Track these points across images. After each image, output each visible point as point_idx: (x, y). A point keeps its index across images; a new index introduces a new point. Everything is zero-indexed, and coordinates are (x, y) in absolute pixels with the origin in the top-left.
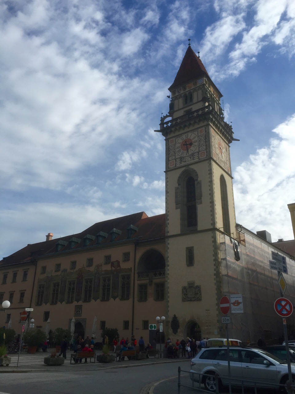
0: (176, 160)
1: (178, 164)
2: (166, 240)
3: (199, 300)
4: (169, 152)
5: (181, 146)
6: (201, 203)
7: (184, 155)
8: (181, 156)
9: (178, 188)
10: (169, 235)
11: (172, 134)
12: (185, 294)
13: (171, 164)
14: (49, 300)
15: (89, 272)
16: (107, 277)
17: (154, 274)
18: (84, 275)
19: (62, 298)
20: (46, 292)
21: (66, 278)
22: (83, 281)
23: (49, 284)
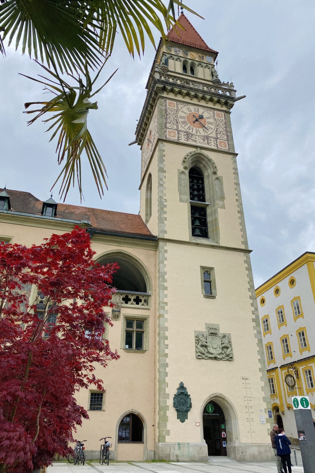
2: (161, 244)
3: (230, 359)
4: (166, 116)
5: (187, 117)
6: (223, 207)
7: (192, 132)
8: (188, 131)
9: (183, 172)
10: (166, 237)
11: (171, 96)
12: (202, 346)
13: (170, 134)
17: (123, 299)
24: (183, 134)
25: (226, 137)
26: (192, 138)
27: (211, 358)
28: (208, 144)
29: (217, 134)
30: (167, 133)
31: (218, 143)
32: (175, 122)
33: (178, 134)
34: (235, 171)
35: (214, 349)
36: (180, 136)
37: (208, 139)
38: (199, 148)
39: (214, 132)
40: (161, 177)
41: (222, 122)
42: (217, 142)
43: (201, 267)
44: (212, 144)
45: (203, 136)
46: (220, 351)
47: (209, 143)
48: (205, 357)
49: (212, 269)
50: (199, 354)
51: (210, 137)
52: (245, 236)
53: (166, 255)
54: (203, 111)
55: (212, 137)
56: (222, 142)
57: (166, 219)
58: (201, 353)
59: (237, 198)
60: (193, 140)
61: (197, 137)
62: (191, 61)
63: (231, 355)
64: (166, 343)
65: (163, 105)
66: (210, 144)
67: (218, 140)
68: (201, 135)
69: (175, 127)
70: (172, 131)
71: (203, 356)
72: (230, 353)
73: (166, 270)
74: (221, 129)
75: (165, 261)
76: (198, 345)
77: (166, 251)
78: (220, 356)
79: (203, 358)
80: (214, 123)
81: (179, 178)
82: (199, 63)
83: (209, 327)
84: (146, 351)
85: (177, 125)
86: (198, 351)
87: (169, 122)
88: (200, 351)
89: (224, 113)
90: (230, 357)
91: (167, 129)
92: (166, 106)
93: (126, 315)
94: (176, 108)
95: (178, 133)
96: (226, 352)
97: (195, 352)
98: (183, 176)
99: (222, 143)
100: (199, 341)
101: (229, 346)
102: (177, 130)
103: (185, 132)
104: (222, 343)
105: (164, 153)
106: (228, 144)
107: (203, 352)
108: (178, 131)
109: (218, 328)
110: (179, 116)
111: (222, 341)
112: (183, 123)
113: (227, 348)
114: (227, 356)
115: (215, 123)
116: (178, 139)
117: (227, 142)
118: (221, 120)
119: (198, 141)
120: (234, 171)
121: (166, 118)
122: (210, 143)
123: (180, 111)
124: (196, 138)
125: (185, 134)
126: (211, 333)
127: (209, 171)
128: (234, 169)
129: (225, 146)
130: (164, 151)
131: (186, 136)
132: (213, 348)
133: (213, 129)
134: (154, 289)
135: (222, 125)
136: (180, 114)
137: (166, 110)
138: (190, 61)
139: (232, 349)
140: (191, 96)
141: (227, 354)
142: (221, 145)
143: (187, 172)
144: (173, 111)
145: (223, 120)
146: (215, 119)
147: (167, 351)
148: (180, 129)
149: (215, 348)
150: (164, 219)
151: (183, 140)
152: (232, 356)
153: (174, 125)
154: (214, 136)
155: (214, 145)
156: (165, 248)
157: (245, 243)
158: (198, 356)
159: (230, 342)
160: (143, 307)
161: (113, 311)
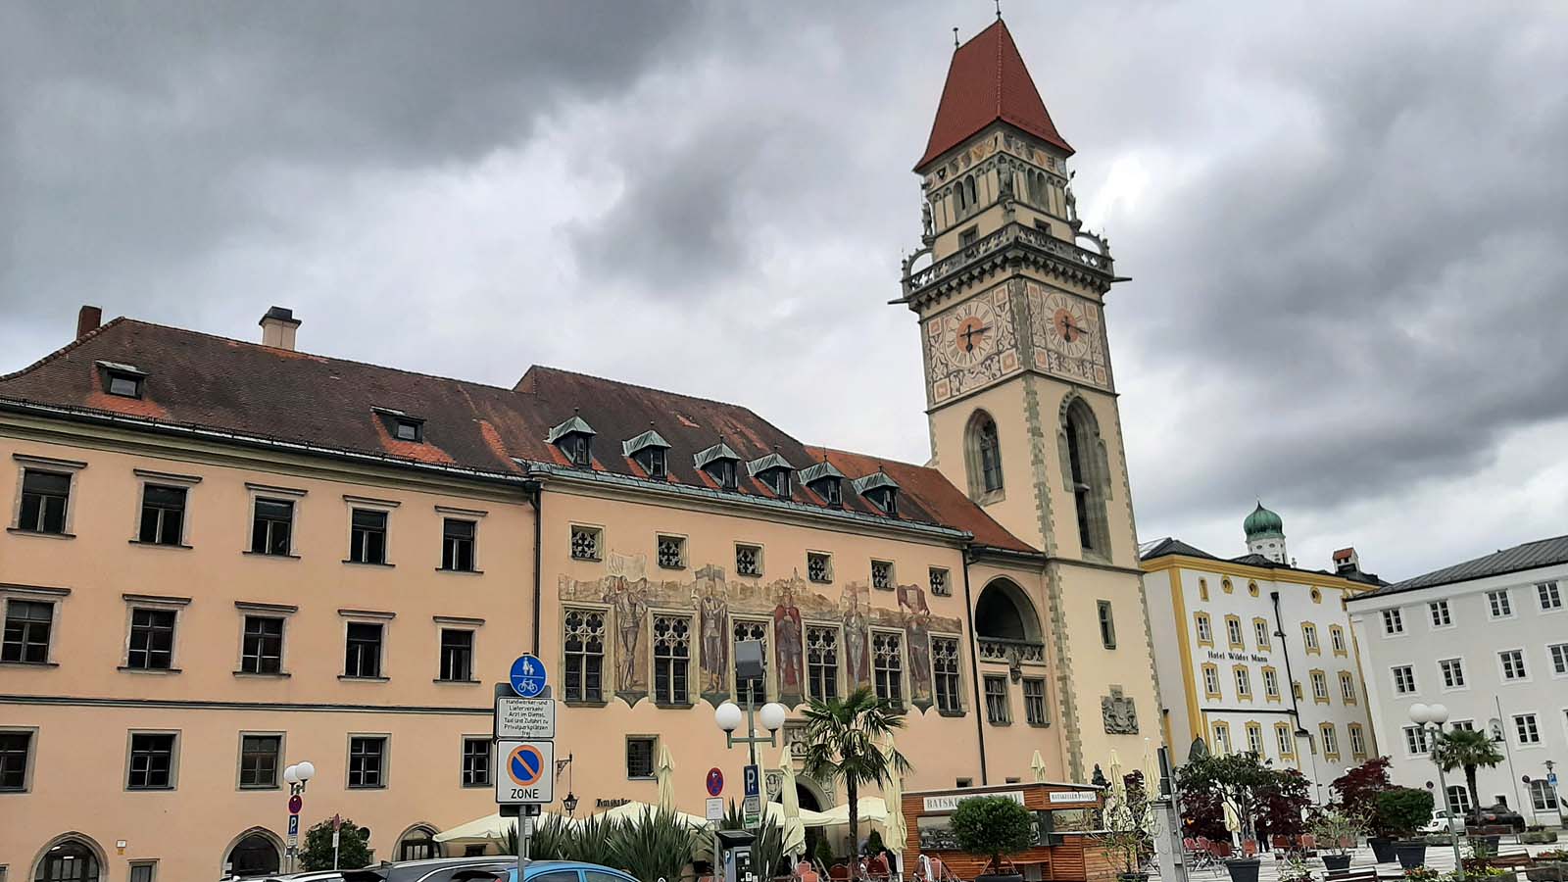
0: (1049, 353)
1: (1055, 368)
2: (1053, 567)
3: (1136, 732)
4: (1031, 321)
5: (1055, 320)
6: (1111, 497)
7: (1064, 351)
8: (1059, 349)
9: (1061, 435)
10: (1059, 555)
11: (1033, 273)
12: (1110, 716)
13: (1039, 357)
14: (646, 685)
15: (821, 604)
16: (886, 634)
17: (1018, 652)
18: (802, 610)
19: (718, 684)
20: (623, 651)
21: (722, 605)
22: (800, 632)
23: (634, 614)
24: (1053, 358)
25: (1102, 358)
26: (1065, 365)
27: (1119, 732)
28: (1084, 376)
29: (1092, 353)
30: (1035, 356)
31: (1095, 374)
32: (1042, 329)
33: (1048, 359)
35: (1122, 720)
36: (1051, 361)
37: (1082, 365)
38: (1075, 386)
39: (1089, 351)
41: (1095, 326)
42: (1094, 372)
43: (1097, 601)
44: (1089, 375)
45: (1076, 359)
46: (1127, 722)
47: (1085, 373)
48: (1114, 731)
49: (1108, 603)
53: (1061, 584)
54: (1072, 303)
55: (1086, 361)
56: (1099, 370)
57: (1052, 523)
58: (1110, 726)
60: (1066, 369)
61: (1070, 361)
62: (1039, 171)
63: (1137, 726)
66: (1086, 376)
67: (1095, 366)
68: (1074, 356)
69: (1043, 342)
70: (1041, 352)
71: (1111, 730)
72: (1136, 723)
74: (1096, 343)
76: (1106, 714)
77: (1061, 578)
78: (1127, 729)
79: (1111, 733)
81: (1059, 447)
82: (1048, 175)
83: (1113, 690)
84: (1049, 726)
85: (1045, 338)
86: (1107, 724)
87: (1036, 332)
88: (1109, 722)
89: (1096, 306)
91: (1035, 349)
92: (1028, 295)
93: (1025, 676)
94: (1040, 300)
95: (1048, 356)
96: (1133, 722)
97: (1104, 725)
98: (1062, 441)
99: (1100, 374)
100: (1106, 710)
101: (1133, 714)
102: (1045, 348)
103: (1055, 354)
104: (1128, 711)
105: (1037, 399)
106: (1107, 375)
107: (1112, 724)
108: (1048, 351)
109: (1122, 691)
110: (1045, 318)
111: (1127, 709)
112: (1051, 331)
113: (1132, 717)
114: (1134, 728)
115: (1088, 331)
116: (1050, 369)
117: (1104, 369)
118: (1094, 323)
119: (1072, 372)
120: (1117, 427)
121: (1031, 326)
123: (1045, 307)
124: (1069, 364)
125: (1056, 356)
126: (1116, 698)
127: (1087, 427)
128: (1116, 424)
129: (1103, 380)
130: (1036, 394)
131: (1058, 360)
132: (1120, 718)
133: (1087, 344)
134: (1046, 635)
135: (1097, 332)
136: (1046, 313)
137: (1028, 306)
138: (1037, 172)
139: (1137, 719)
141: (1133, 725)
142: (1099, 377)
143: (1065, 433)
144: (1037, 308)
145: (1096, 322)
146: (1087, 320)
147: (1078, 725)
148: (1050, 346)
149: (1122, 718)
151: (1055, 372)
152: (1137, 729)
153: (1042, 338)
154: (1089, 358)
155: (1091, 378)
156: (1061, 574)
157: (1137, 559)
158: (1107, 729)
159: (1134, 709)
160: (1038, 663)
161: (1011, 670)
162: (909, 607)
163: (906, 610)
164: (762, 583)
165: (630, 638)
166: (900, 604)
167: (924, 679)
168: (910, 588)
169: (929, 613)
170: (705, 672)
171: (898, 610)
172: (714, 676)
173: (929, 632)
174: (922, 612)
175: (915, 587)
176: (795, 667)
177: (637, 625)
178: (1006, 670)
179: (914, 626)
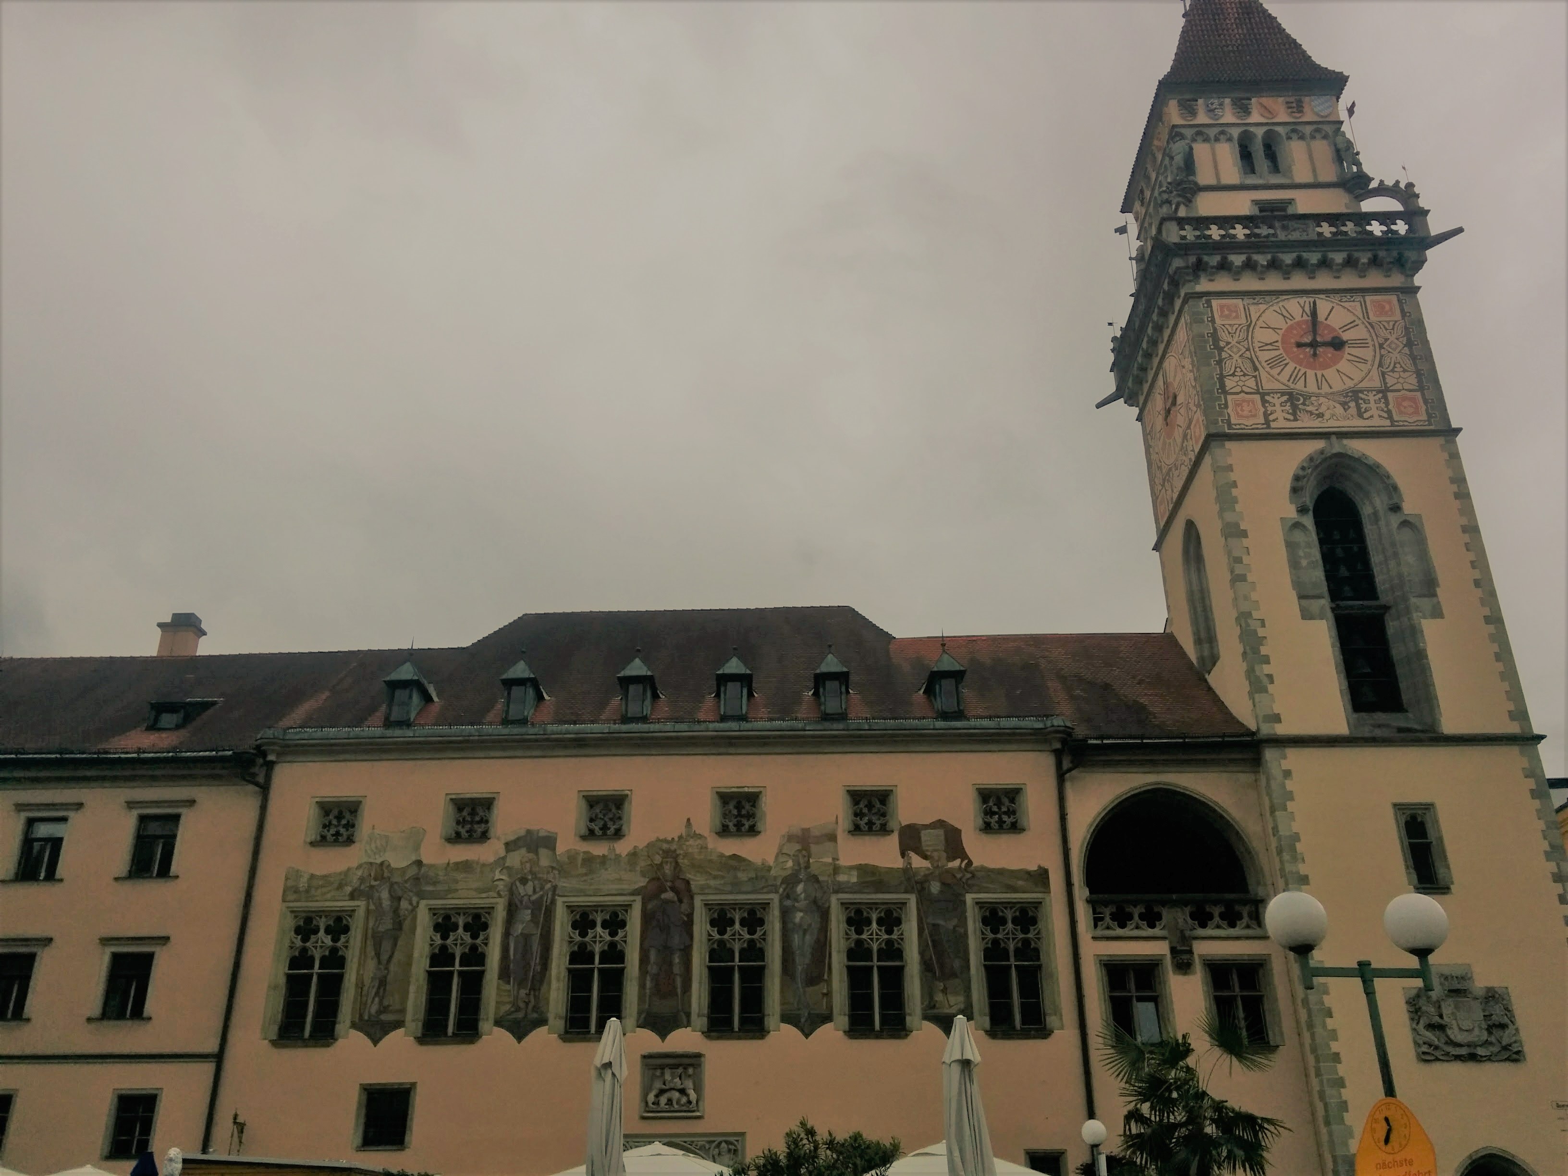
0: (1267, 398)
1: (1281, 419)
2: (1269, 754)
3: (1515, 1056)
4: (1220, 355)
5: (1283, 343)
6: (1437, 613)
7: (1305, 387)
8: (1292, 386)
9: (1296, 525)
10: (1281, 730)
11: (1223, 283)
12: (1431, 1027)
13: (1239, 409)
14: (403, 1011)
15: (736, 869)
16: (873, 905)
17: (1193, 916)
18: (697, 881)
19: (527, 1004)
20: (371, 964)
21: (548, 886)
22: (690, 916)
23: (396, 911)
24: (1277, 402)
25: (1413, 380)
26: (1308, 408)
27: (1458, 1058)
28: (1360, 415)
29: (1383, 374)
30: (1230, 410)
31: (1390, 407)
32: (1248, 365)
33: (1264, 406)
34: (1458, 486)
35: (1466, 1033)
36: (1270, 409)
37: (1356, 399)
38: (1334, 438)
39: (1375, 373)
40: (1236, 554)
41: (1393, 329)
42: (1387, 403)
43: (1395, 805)
44: (1374, 412)
45: (1340, 393)
46: (1485, 1036)
47: (1363, 410)
48: (1442, 1055)
49: (1428, 807)
50: (1425, 1048)
51: (1361, 392)
52: (1515, 694)
53: (1290, 785)
54: (1330, 306)
55: (1368, 391)
56: (1405, 398)
57: (1270, 677)
58: (1430, 1046)
59: (1477, 574)
60: (1311, 413)
61: (1322, 400)
62: (1265, 129)
63: (1514, 1045)
64: (1330, 1027)
65: (1203, 322)
66: (1366, 415)
67: (1390, 395)
68: (1334, 390)
69: (1251, 383)
70: (1244, 401)
71: (1438, 1054)
72: (1514, 1039)
73: (1296, 827)
74: (1395, 356)
75: (1289, 804)
76: (1418, 1023)
77: (1287, 774)
78: (1484, 1050)
79: (1437, 1059)
80: (1369, 341)
81: (1291, 546)
82: (1290, 128)
83: (1442, 975)
84: (1278, 1046)
85: (1255, 377)
86: (1421, 1042)
87: (1231, 372)
88: (1426, 1040)
89: (1398, 296)
90: (1515, 1050)
91: (1229, 397)
92: (1213, 321)
93: (1209, 958)
94: (1243, 321)
95: (1264, 402)
96: (1501, 1037)
97: (1412, 1045)
98: (1299, 536)
99: (1405, 404)
100: (1419, 1013)
101: (1506, 1020)
102: (1258, 392)
103: (1283, 394)
104: (1486, 1014)
105: (1233, 476)
106: (1426, 402)
107: (1436, 1042)
108: (1263, 395)
109: (1469, 975)
110: (1257, 345)
111: (1484, 1010)
112: (1273, 363)
113: (1503, 1026)
114: (1506, 1048)
115: (1373, 340)
116: (1267, 423)
117: (1419, 394)
118: (1391, 324)
119: (1327, 416)
120: (1454, 488)
121: (1220, 362)
122: (1366, 411)
123: (1257, 328)
124: (1320, 405)
125: (1285, 398)
126: (1450, 991)
127: (1377, 502)
128: (1453, 481)
129: (1416, 412)
130: (1230, 468)
131: (1289, 404)
132: (1460, 1029)
133: (1369, 363)
134: (1269, 882)
135: (1397, 339)
136: (1262, 336)
137: (1215, 335)
138: (1260, 132)
139: (1517, 1030)
140: (1285, 268)
141: (1504, 1043)
142: (1402, 409)
143: (1308, 521)
144: (1237, 334)
145: (1396, 322)
146: (1369, 323)
147: (1335, 1047)
148: (1267, 385)
149: (1467, 1028)
150: (1265, 680)
151: (1281, 422)
152: (1520, 1049)
153: (1247, 377)
154: (1376, 385)
155: (1380, 416)
156: (1285, 765)
157: (1521, 714)
158: (1424, 1053)
159: (1509, 1011)
160: (1250, 932)
161: (1173, 950)
162: (925, 857)
163: (917, 862)
164: (623, 848)
165: (386, 945)
166: (903, 855)
167: (954, 975)
168: (926, 827)
169: (970, 863)
170: (508, 987)
171: (898, 863)
172: (523, 992)
173: (969, 898)
174: (956, 863)
175: (940, 824)
176: (677, 969)
177: (398, 926)
178: (1160, 949)
179: (935, 888)
